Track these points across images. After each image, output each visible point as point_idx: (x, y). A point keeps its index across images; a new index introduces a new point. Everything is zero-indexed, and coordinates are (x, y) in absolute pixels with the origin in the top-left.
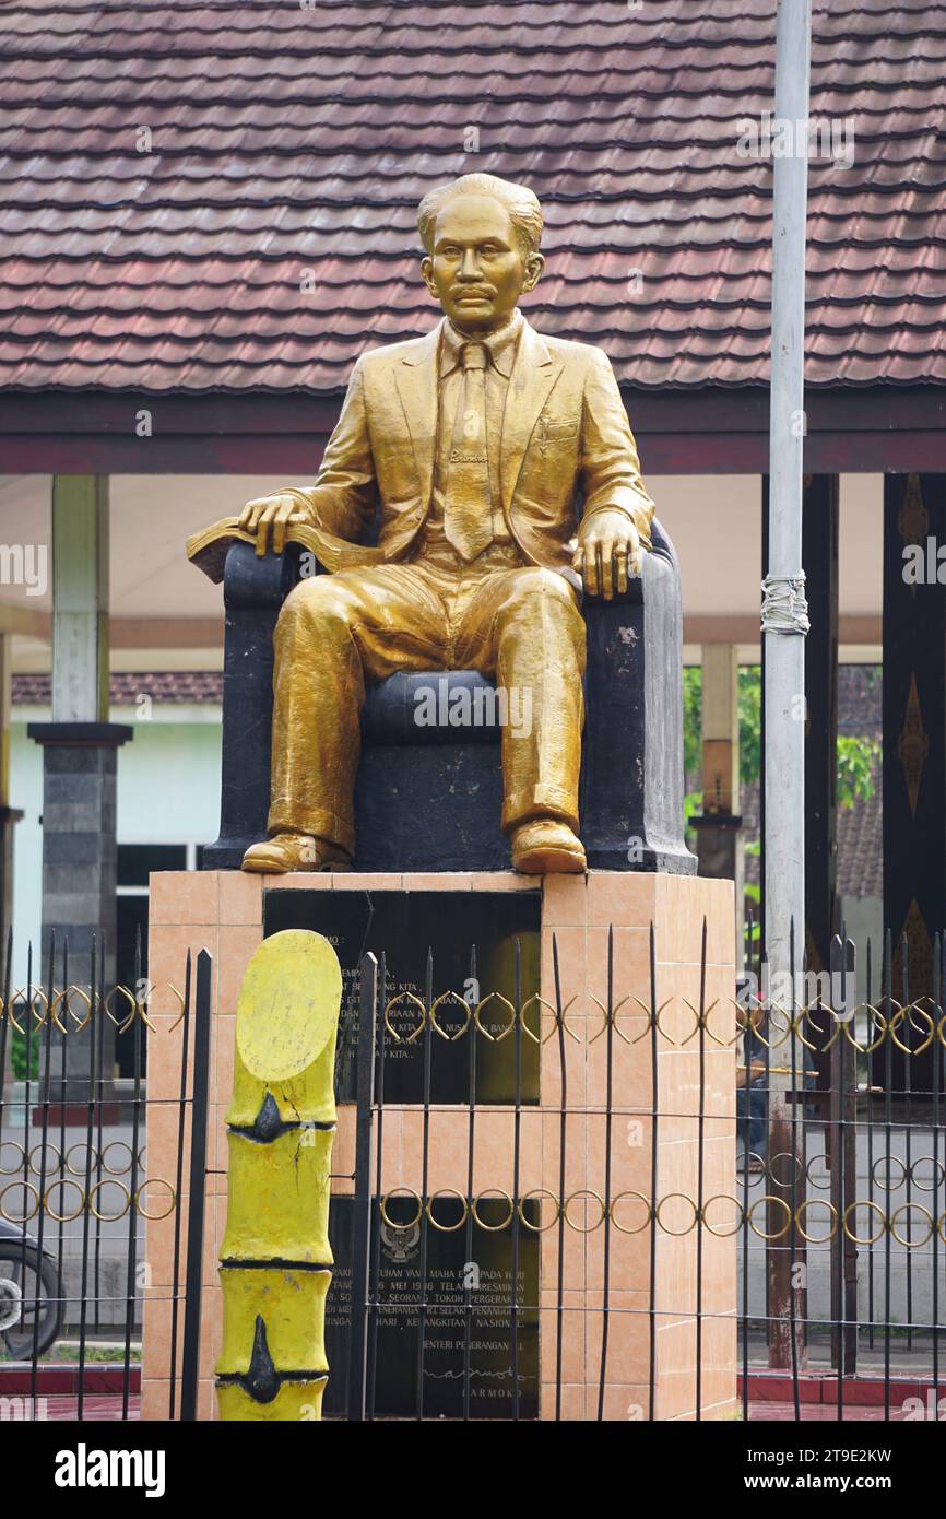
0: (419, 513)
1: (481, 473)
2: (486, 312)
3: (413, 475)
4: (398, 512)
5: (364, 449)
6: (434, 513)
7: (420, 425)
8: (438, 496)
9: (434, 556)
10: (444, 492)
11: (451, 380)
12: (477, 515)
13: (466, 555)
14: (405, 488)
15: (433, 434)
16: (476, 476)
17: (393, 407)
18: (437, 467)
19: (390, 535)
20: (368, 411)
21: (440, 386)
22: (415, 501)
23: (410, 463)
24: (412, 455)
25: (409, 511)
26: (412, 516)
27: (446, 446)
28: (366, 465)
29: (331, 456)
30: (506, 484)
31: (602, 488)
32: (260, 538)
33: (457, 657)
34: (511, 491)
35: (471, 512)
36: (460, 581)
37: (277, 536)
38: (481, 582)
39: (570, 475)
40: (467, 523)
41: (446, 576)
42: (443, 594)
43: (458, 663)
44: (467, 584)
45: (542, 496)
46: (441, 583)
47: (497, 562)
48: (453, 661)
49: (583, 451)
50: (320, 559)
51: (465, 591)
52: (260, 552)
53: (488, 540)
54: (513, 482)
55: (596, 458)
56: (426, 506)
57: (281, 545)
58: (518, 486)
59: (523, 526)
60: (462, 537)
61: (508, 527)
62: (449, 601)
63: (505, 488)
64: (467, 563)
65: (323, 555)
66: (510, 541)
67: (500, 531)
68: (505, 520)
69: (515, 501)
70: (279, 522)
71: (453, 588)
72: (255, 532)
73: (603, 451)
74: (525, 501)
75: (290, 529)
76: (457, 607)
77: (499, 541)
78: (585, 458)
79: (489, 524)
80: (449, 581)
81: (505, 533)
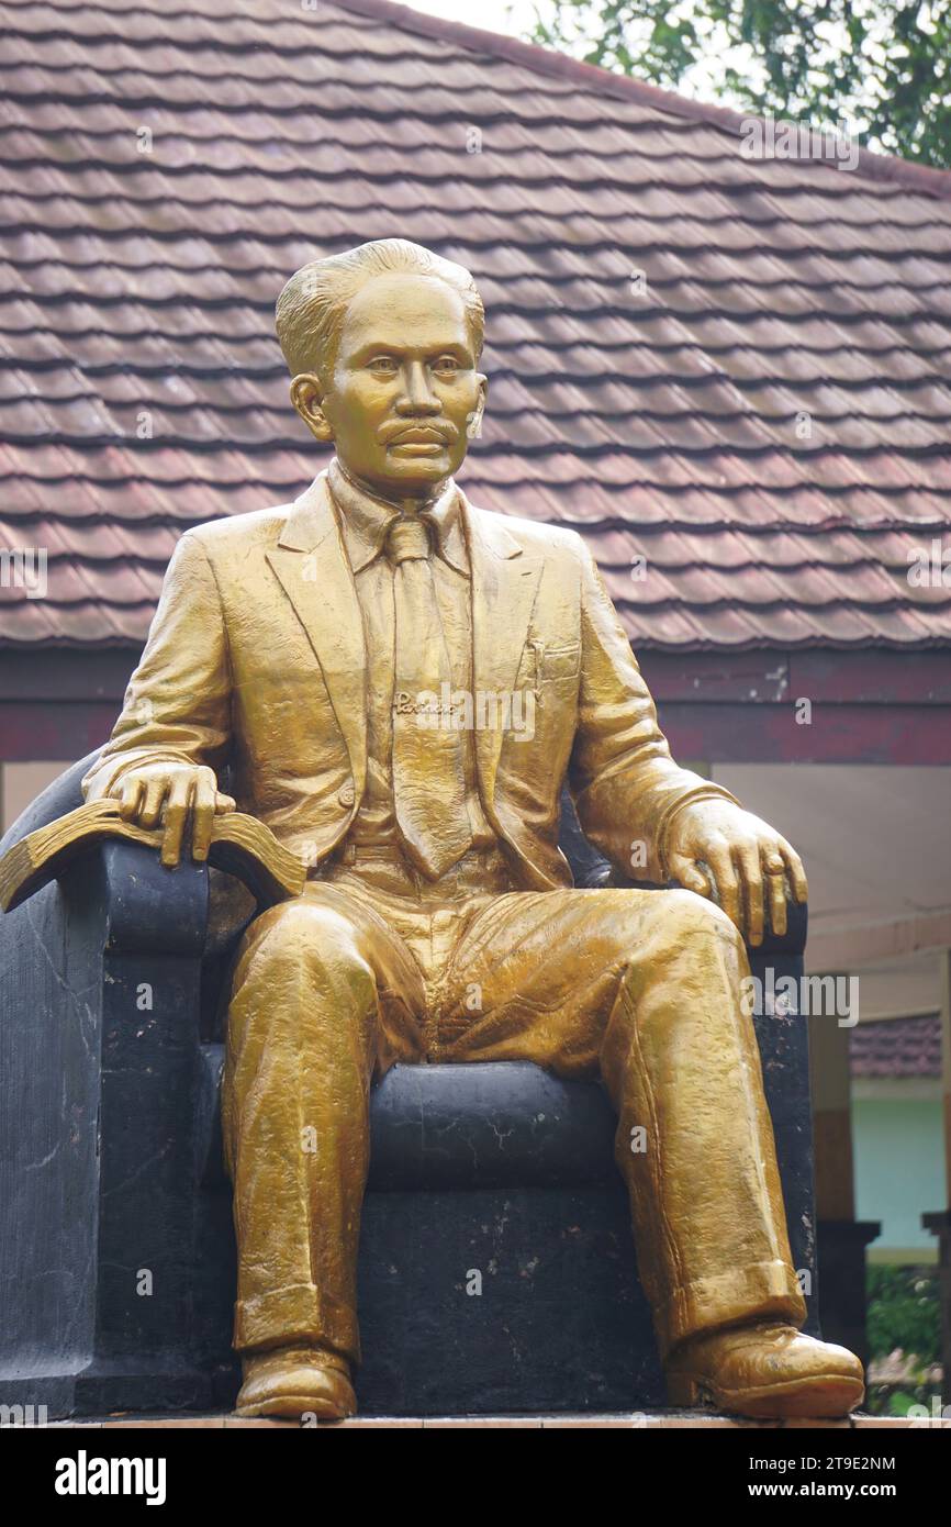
3: (333, 735)
7: (339, 650)
9: (369, 869)
11: (373, 578)
13: (435, 866)
15: (363, 665)
17: (281, 618)
18: (369, 721)
20: (232, 624)
24: (328, 699)
25: (323, 793)
27: (382, 687)
28: (220, 714)
30: (487, 750)
31: (626, 761)
32: (171, 835)
33: (444, 1040)
34: (495, 762)
35: (438, 797)
36: (430, 909)
37: (200, 829)
38: (463, 912)
39: (569, 737)
40: (432, 814)
41: (400, 902)
42: (406, 932)
43: (450, 1049)
44: (443, 915)
45: (531, 771)
46: (396, 914)
47: (475, 880)
48: (435, 1047)
49: (582, 702)
50: (275, 871)
51: (443, 928)
52: (171, 858)
53: (467, 843)
54: (497, 748)
55: (606, 711)
56: (360, 785)
57: (207, 847)
58: (504, 753)
59: (512, 821)
60: (427, 836)
61: (490, 821)
62: (419, 944)
63: (485, 757)
64: (430, 880)
65: (279, 865)
66: (493, 845)
67: (478, 828)
68: (485, 809)
69: (498, 779)
70: (209, 808)
71: (420, 921)
72: (156, 824)
73: (622, 700)
74: (510, 779)
75: (218, 820)
76: (432, 953)
77: (481, 847)
78: (586, 711)
79: (464, 816)
80: (409, 911)
81: (487, 832)
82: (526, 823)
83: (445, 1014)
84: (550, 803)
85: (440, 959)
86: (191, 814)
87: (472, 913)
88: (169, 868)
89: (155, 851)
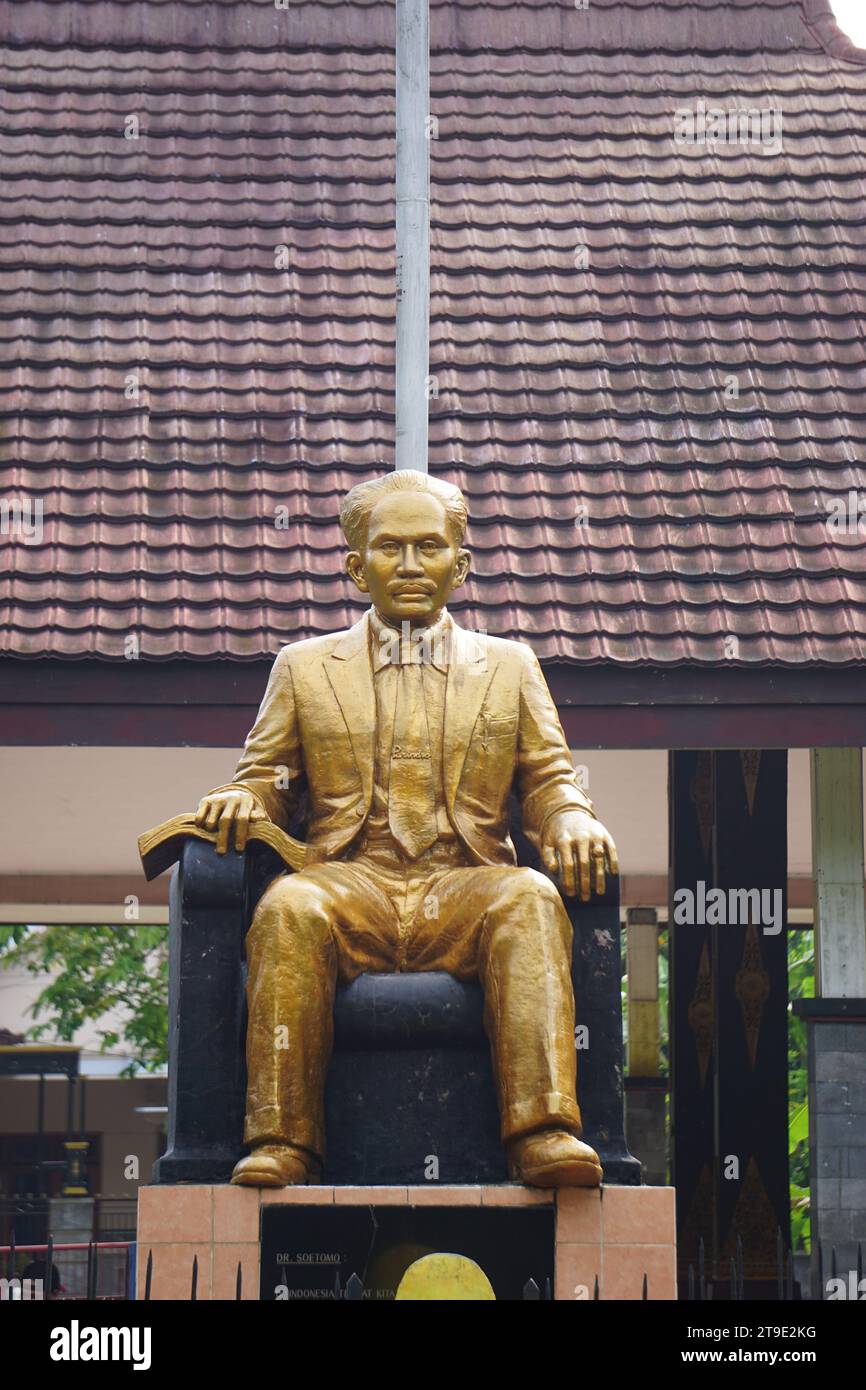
0: (362, 808)
1: (424, 770)
2: (427, 607)
3: (354, 772)
4: (335, 809)
5: (293, 744)
6: (377, 809)
7: (359, 720)
8: (379, 792)
9: (376, 853)
10: (386, 789)
11: (386, 675)
12: (422, 811)
13: (412, 853)
14: (343, 783)
15: (372, 729)
16: (420, 773)
17: (328, 701)
18: (377, 763)
19: (326, 831)
20: (298, 704)
21: (375, 682)
22: (355, 797)
23: (349, 758)
24: (352, 750)
25: (348, 806)
26: (352, 812)
27: (386, 742)
28: (294, 759)
29: (253, 750)
30: (450, 781)
31: (543, 786)
32: (222, 835)
33: (410, 958)
34: (455, 788)
35: (416, 809)
36: (407, 879)
37: (240, 833)
38: (429, 880)
39: (509, 772)
40: (412, 820)
41: (391, 874)
42: (391, 893)
43: (412, 964)
44: (415, 882)
45: (483, 793)
46: (387, 881)
47: (441, 860)
48: (405, 962)
49: (520, 748)
50: (285, 857)
51: (414, 890)
52: (221, 849)
53: (434, 837)
54: (457, 779)
55: (535, 755)
56: (368, 802)
57: (243, 842)
58: (461, 783)
59: (467, 823)
60: (407, 834)
61: (452, 824)
62: (398, 900)
63: (449, 785)
64: (412, 861)
65: (288, 853)
66: (454, 839)
67: (444, 828)
68: (449, 817)
69: (458, 798)
70: (243, 819)
71: (401, 886)
72: (215, 829)
73: (543, 748)
74: (467, 798)
75: (252, 826)
76: (407, 906)
77: (443, 839)
78: (523, 755)
79: (434, 821)
80: (395, 879)
81: (449, 830)
82: (477, 825)
83: (411, 942)
84: (497, 812)
85: (410, 909)
86: (233, 822)
87: (436, 880)
88: (220, 855)
89: (213, 845)
